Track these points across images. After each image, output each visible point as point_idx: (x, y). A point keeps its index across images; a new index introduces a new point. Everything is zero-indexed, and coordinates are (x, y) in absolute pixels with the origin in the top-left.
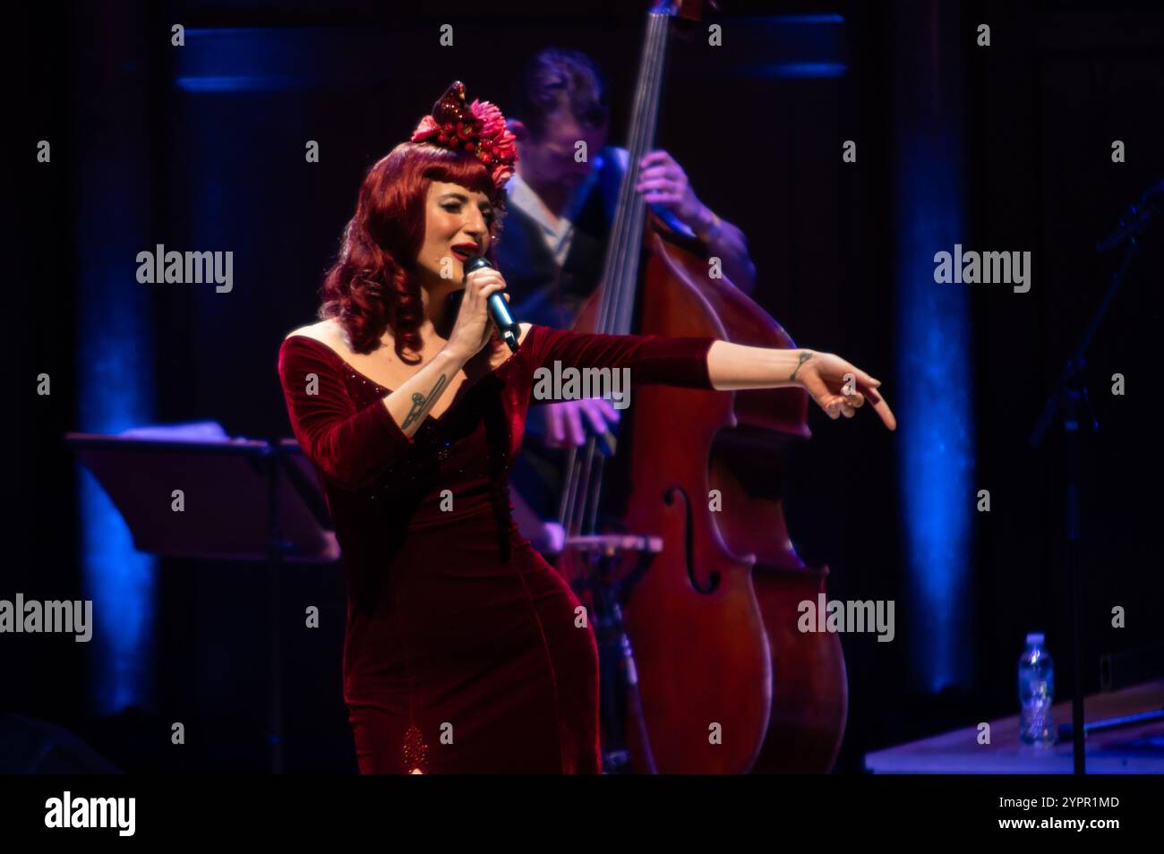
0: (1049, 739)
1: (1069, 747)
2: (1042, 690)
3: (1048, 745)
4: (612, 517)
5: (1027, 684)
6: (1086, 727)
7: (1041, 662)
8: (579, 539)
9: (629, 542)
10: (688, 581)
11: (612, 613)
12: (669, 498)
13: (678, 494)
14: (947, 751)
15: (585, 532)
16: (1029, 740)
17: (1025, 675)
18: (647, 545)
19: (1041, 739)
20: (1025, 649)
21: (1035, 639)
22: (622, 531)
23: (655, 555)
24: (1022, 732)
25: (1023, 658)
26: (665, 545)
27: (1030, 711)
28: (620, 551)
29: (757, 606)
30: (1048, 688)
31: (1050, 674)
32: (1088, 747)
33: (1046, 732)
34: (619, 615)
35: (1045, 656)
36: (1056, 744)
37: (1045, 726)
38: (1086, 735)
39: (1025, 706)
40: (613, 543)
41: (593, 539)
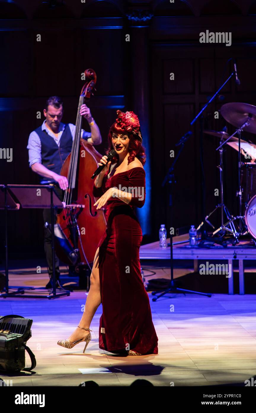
0: (165, 246)
1: (170, 248)
2: (164, 236)
3: (165, 247)
4: (74, 201)
5: (161, 235)
6: (173, 244)
7: (164, 231)
8: (67, 205)
9: (78, 206)
10: (90, 214)
11: (75, 220)
12: (86, 197)
13: (88, 196)
14: (145, 249)
15: (69, 204)
16: (161, 246)
17: (160, 233)
18: (82, 206)
19: (164, 246)
20: (160, 228)
21: (163, 226)
22: (77, 204)
23: (83, 208)
24: (160, 245)
25: (160, 230)
26: (85, 206)
27: (161, 241)
28: (76, 207)
29: (105, 218)
30: (165, 236)
31: (166, 233)
32: (173, 248)
33: (165, 245)
34: (76, 221)
35: (165, 229)
36: (167, 247)
37: (165, 244)
38: (173, 245)
39: (160, 239)
40: (74, 206)
41: (71, 205)
